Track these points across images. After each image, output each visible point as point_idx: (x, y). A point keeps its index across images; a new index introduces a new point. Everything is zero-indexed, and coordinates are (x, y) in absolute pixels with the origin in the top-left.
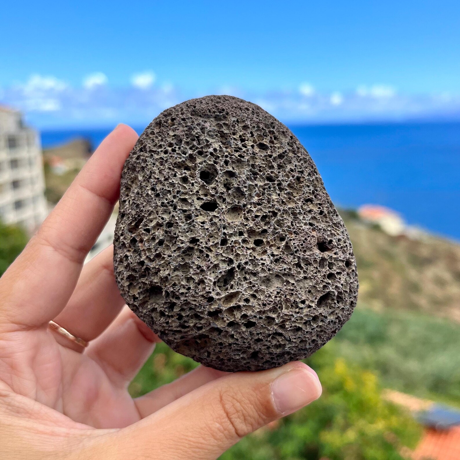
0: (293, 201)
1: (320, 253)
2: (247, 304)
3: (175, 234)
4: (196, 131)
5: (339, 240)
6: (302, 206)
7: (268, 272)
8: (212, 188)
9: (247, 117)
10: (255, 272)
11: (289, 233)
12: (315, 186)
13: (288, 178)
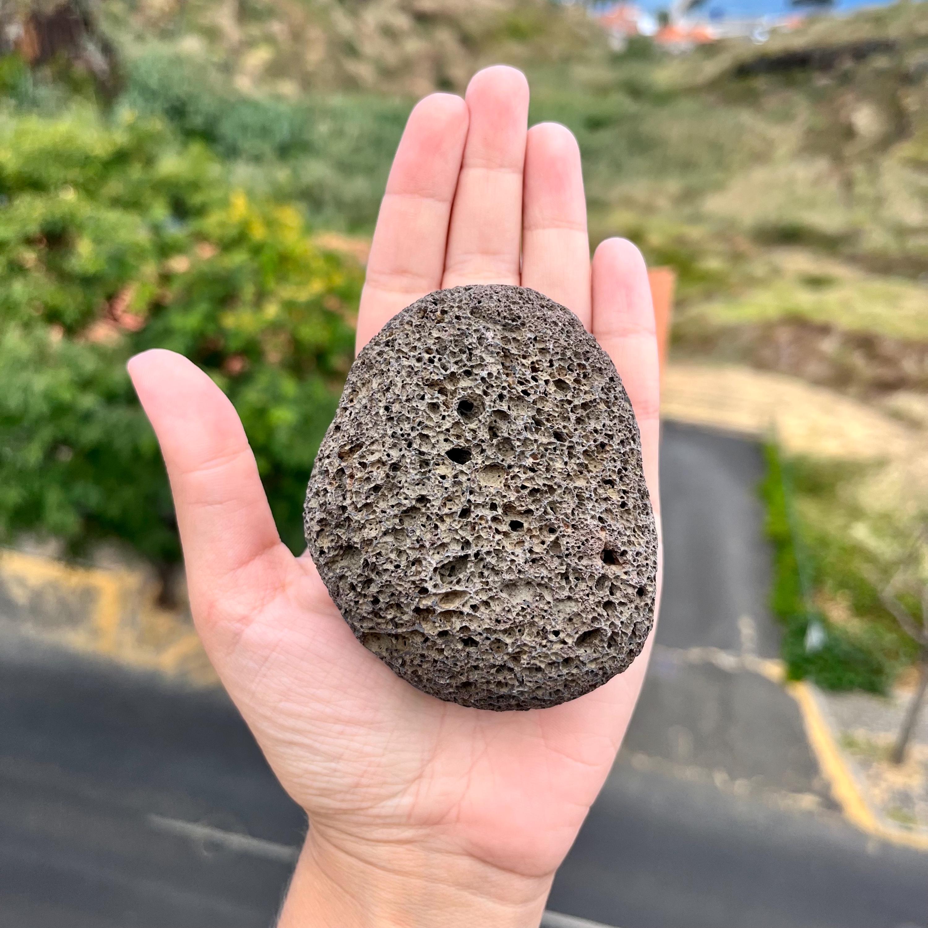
0: (585, 477)
1: (603, 567)
2: (473, 614)
3: (400, 482)
4: (470, 341)
5: (638, 554)
6: (595, 489)
7: (518, 575)
8: (469, 429)
9: (551, 337)
10: (499, 569)
11: (565, 524)
12: (626, 462)
13: (588, 441)
